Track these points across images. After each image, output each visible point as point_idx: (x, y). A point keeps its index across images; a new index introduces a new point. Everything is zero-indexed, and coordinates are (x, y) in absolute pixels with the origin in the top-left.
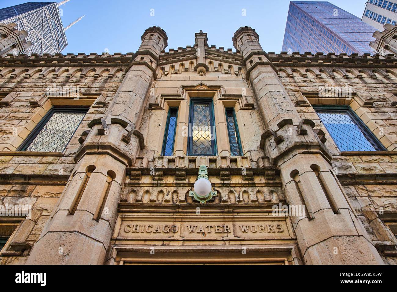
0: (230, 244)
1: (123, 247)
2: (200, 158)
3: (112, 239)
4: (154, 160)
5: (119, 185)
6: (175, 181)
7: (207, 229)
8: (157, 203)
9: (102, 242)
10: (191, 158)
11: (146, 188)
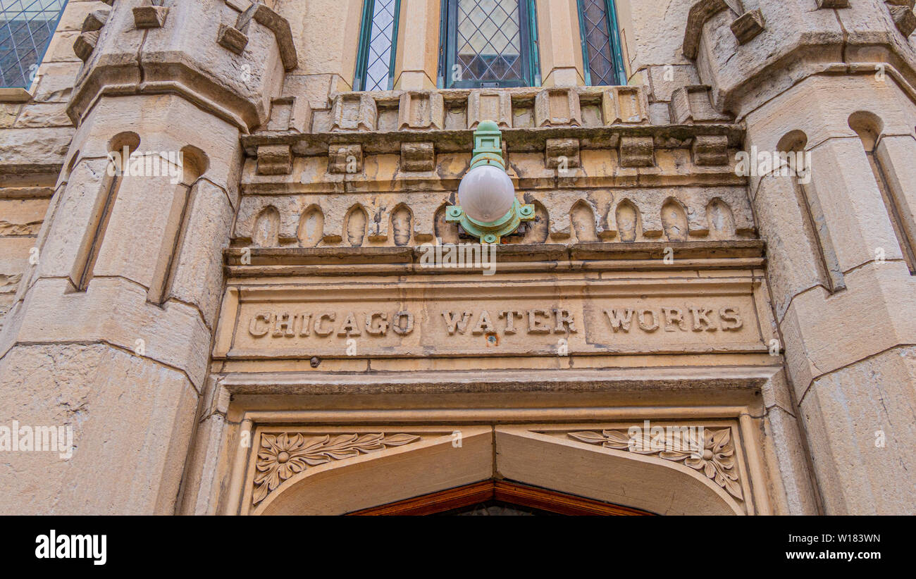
0: (574, 367)
1: (249, 380)
2: (481, 95)
3: (212, 360)
4: (329, 107)
5: (221, 193)
6: (401, 176)
7: (502, 322)
8: (345, 246)
9: (184, 368)
10: (451, 96)
11: (310, 200)
